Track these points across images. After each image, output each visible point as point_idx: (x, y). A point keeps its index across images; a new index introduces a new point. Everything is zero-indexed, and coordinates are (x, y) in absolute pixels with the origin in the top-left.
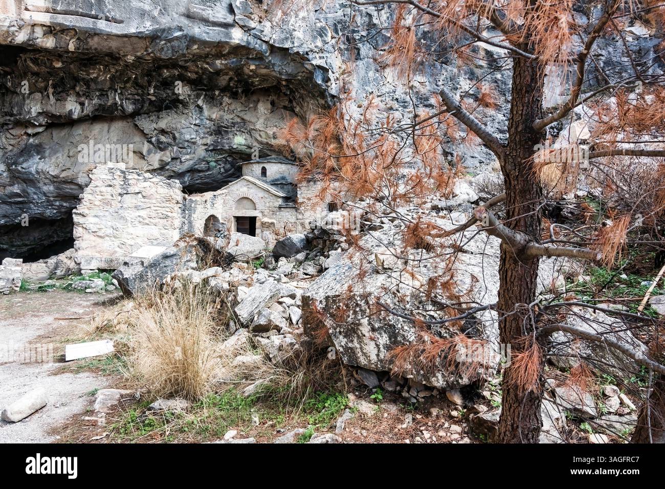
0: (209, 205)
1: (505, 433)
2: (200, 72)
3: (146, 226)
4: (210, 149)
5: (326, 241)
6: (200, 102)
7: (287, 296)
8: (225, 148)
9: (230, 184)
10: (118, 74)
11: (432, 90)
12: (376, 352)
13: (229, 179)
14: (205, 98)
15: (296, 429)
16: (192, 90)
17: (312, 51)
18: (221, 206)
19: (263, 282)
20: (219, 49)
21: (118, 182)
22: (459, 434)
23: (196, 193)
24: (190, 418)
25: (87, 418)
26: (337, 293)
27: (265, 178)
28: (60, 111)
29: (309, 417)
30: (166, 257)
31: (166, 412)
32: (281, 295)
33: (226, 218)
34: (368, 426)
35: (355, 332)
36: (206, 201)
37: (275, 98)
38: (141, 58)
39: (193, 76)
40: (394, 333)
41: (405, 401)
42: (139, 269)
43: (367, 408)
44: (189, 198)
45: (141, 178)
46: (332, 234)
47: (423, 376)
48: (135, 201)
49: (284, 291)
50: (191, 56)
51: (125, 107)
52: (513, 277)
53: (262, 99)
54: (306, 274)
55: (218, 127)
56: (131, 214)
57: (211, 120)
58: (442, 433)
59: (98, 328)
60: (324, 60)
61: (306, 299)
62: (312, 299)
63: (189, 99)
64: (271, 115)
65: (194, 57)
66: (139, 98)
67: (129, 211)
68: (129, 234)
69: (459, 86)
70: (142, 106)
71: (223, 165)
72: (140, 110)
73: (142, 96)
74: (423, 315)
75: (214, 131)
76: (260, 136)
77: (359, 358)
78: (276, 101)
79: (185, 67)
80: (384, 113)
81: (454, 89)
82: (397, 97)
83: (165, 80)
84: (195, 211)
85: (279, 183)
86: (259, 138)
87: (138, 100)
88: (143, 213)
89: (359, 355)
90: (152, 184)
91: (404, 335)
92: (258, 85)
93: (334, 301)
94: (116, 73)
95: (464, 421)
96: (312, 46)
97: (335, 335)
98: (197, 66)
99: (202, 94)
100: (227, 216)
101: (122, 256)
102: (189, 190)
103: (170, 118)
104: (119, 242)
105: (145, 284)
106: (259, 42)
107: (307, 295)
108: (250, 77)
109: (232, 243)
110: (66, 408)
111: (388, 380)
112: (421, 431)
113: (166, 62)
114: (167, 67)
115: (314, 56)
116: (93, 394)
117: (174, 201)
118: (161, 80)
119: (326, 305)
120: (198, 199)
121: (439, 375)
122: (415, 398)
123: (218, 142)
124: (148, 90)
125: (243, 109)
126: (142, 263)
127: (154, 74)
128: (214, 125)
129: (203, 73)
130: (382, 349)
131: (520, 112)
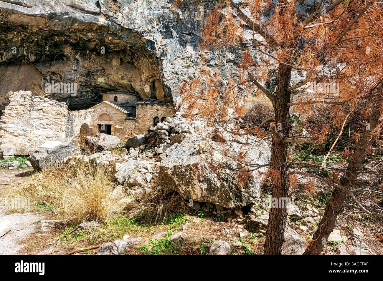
0: (83, 118)
1: (272, 219)
2: (78, 39)
3: (45, 129)
4: (83, 84)
5: (157, 138)
6: (77, 57)
7: (143, 168)
8: (92, 84)
9: (96, 105)
10: (26, 37)
11: (212, 57)
12: (201, 193)
13: (94, 102)
14: (80, 54)
15: (162, 232)
16: (72, 49)
17: (145, 31)
18: (90, 118)
19: (127, 161)
20: (90, 27)
21: (28, 103)
22: (242, 229)
23: (75, 110)
24: (102, 231)
25: (39, 235)
26: (180, 164)
27: (116, 103)
29: (167, 226)
30: (62, 147)
31: (89, 228)
32: (140, 167)
33: (93, 125)
34: (199, 228)
35: (190, 183)
36: (81, 115)
37: (122, 57)
38: (42, 29)
39: (74, 42)
40: (210, 183)
41: (215, 216)
42: (45, 154)
43: (196, 220)
44: (71, 113)
45: (42, 101)
46: (161, 135)
47: (224, 203)
48: (38, 114)
49: (141, 165)
50: (73, 30)
51: (30, 57)
52: (278, 152)
53: (115, 56)
54: (147, 157)
55: (88, 72)
56: (36, 123)
57: (84, 67)
58: (234, 229)
59: (24, 189)
60: (152, 37)
61: (162, 168)
62: (166, 167)
63: (71, 55)
64: (120, 66)
65: (75, 30)
66: (39, 52)
67: (34, 121)
68: (34, 134)
69: (226, 56)
70: (41, 58)
71: (90, 94)
72: (39, 59)
73: (41, 51)
74: (224, 174)
75: (86, 74)
76: (114, 78)
77: (192, 196)
78: (123, 58)
79: (69, 36)
80: (186, 68)
81: (223, 57)
82: (193, 59)
83: (56, 43)
84: (75, 121)
85: (125, 105)
86: (113, 79)
87: (38, 54)
88: (43, 122)
89: (192, 194)
90: (49, 105)
91: (215, 184)
92: (113, 49)
93: (179, 168)
94: (25, 37)
95: (244, 223)
96: (146, 29)
97: (180, 185)
98: (77, 36)
99: (79, 52)
100: (94, 124)
101: (30, 147)
102: (71, 108)
103: (58, 66)
104: (27, 139)
105: (49, 164)
106: (115, 24)
107: (163, 165)
108: (108, 44)
109: (101, 140)
110: (24, 231)
111: (205, 206)
112: (224, 229)
113: (57, 32)
114: (57, 35)
115: (146, 34)
116: (39, 222)
117: (63, 115)
118: (53, 42)
119: (174, 170)
120: (77, 114)
121: (232, 202)
122: (220, 214)
123: (88, 81)
124: (45, 48)
125: (104, 62)
126: (48, 151)
127: (49, 39)
128: (86, 70)
129: (80, 40)
130: (204, 191)
131: (282, 83)
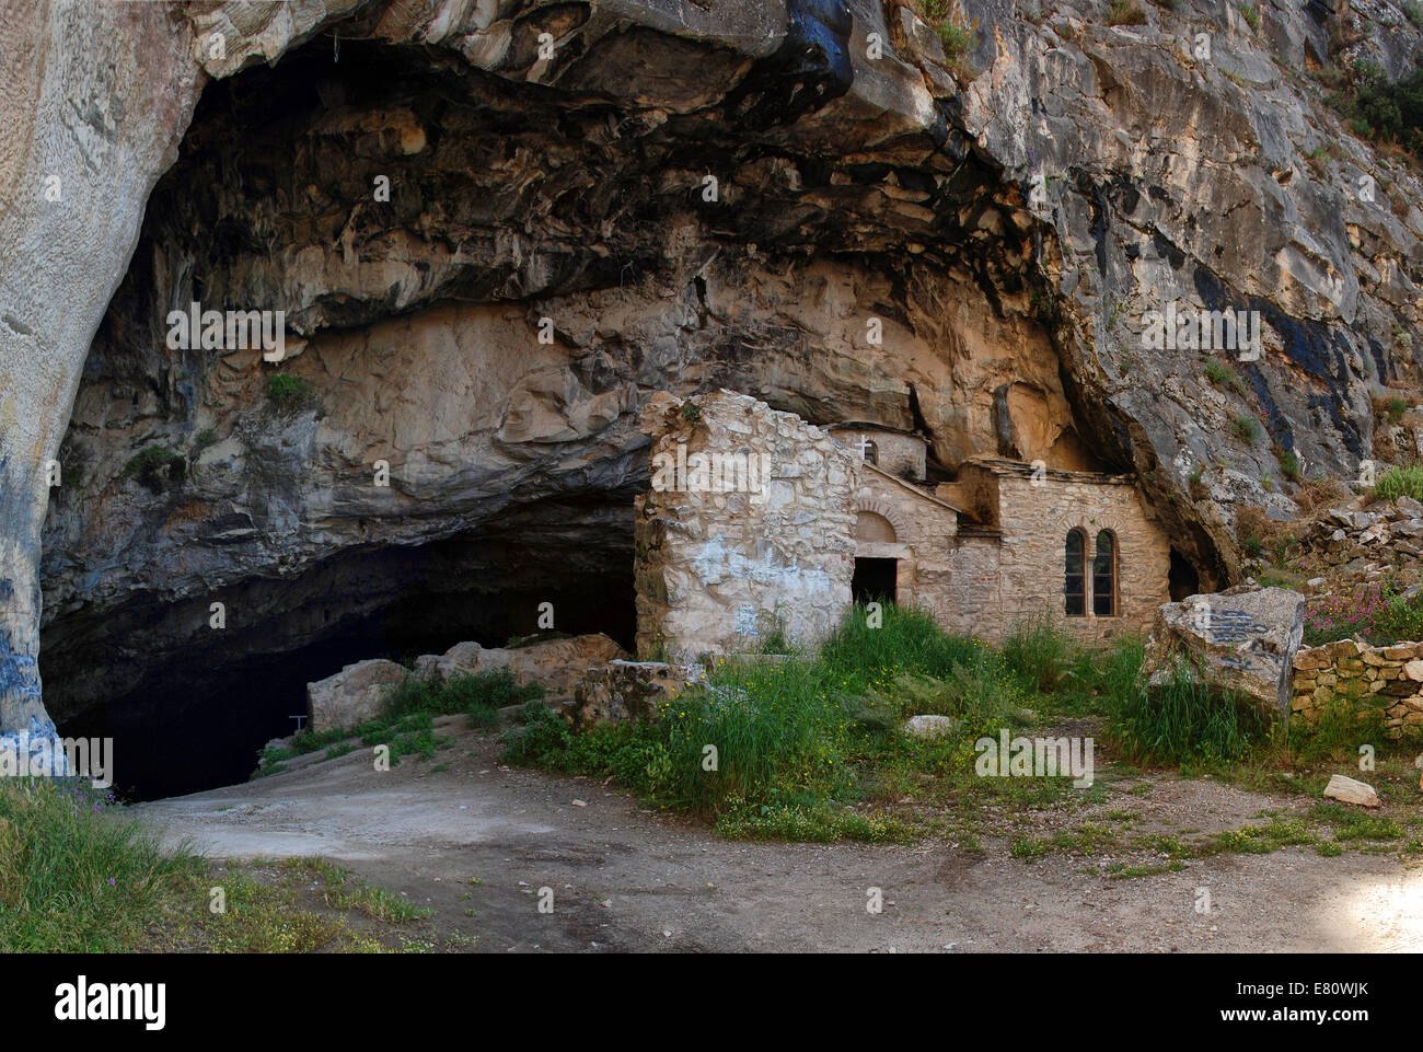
6: (704, 272)
14: (716, 260)
28: (370, 289)
37: (860, 282)
51: (531, 273)
53: (831, 280)
55: (733, 339)
63: (685, 261)
66: (570, 249)
72: (563, 281)
73: (578, 245)
75: (719, 347)
76: (835, 368)
78: (862, 289)
86: (832, 374)
87: (566, 255)
99: (715, 249)
103: (631, 308)
123: (727, 377)
125: (789, 298)
128: (724, 332)
